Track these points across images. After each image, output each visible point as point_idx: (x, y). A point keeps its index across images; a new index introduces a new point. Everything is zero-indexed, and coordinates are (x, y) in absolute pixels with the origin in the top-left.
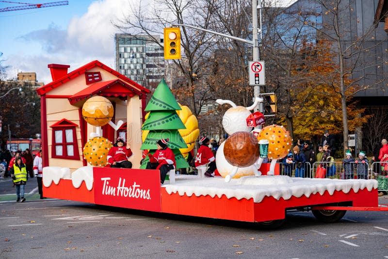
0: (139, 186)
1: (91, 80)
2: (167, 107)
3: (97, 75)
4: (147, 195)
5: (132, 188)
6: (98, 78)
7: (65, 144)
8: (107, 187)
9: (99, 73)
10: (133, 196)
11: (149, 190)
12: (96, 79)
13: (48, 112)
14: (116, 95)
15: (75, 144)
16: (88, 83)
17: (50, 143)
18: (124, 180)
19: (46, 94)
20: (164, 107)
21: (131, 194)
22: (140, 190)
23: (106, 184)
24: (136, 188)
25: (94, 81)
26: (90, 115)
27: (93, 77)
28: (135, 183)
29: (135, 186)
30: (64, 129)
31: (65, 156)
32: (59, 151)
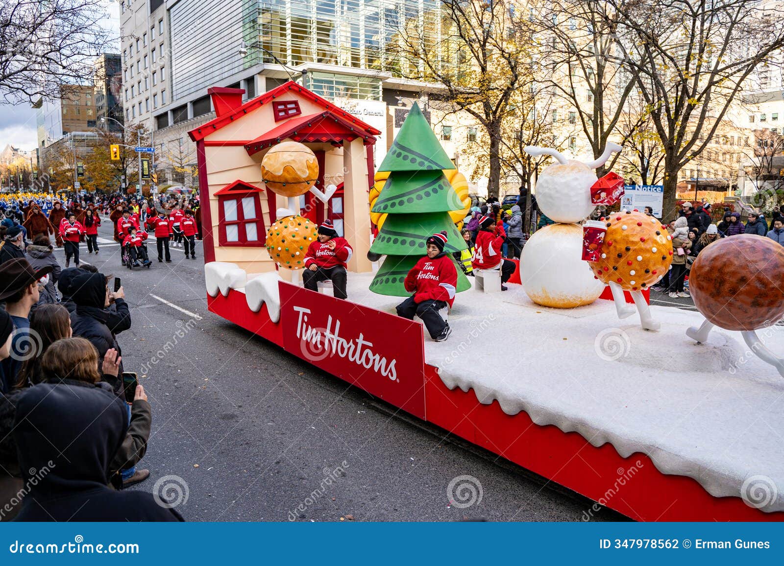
0: (371, 344)
1: (282, 114)
2: (427, 163)
3: (293, 106)
4: (391, 371)
5: (356, 344)
6: (294, 111)
7: (241, 223)
8: (305, 325)
9: (296, 103)
10: (359, 362)
11: (394, 362)
12: (290, 112)
13: (209, 170)
14: (324, 139)
15: (259, 221)
16: (277, 119)
17: (215, 221)
18: (338, 323)
19: (205, 140)
20: (421, 164)
21: (353, 356)
22: (374, 355)
23: (303, 321)
24: (364, 347)
25: (288, 116)
26: (275, 176)
27: (286, 111)
28: (361, 336)
29: (361, 341)
30: (238, 198)
31: (243, 242)
32: (232, 234)
